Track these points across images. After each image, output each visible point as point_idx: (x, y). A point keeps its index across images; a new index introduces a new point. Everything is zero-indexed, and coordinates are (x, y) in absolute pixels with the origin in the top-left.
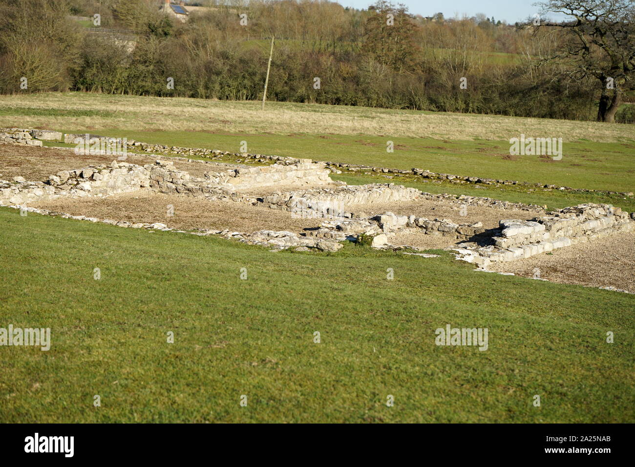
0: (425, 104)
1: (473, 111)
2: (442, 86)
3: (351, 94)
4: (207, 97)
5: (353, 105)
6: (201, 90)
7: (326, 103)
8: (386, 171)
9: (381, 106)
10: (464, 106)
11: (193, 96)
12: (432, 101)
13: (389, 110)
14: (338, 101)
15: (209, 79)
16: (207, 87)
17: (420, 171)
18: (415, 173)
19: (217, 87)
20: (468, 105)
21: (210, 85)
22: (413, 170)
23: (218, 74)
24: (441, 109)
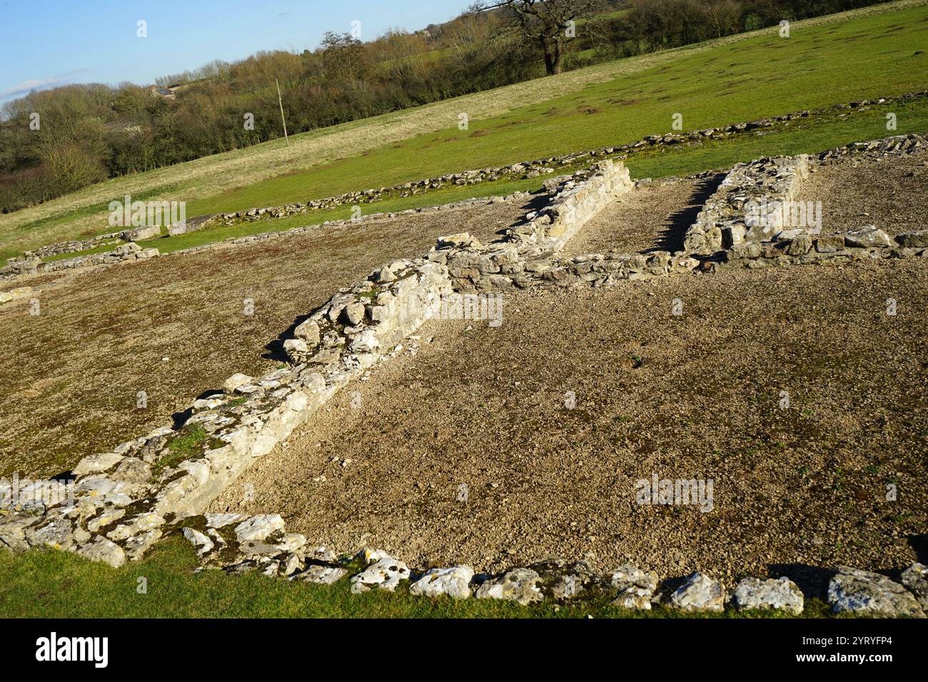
0: (409, 103)
1: (448, 97)
2: (417, 84)
3: (345, 112)
4: (228, 150)
5: (349, 121)
6: (221, 145)
7: (327, 126)
8: (611, 150)
9: (373, 115)
10: (439, 95)
11: (215, 152)
12: (413, 99)
13: (381, 116)
14: (336, 122)
15: (225, 134)
16: (225, 142)
17: (658, 137)
18: (653, 142)
19: (233, 139)
20: (442, 93)
21: (227, 139)
22: (647, 139)
23: (231, 127)
24: (422, 102)
